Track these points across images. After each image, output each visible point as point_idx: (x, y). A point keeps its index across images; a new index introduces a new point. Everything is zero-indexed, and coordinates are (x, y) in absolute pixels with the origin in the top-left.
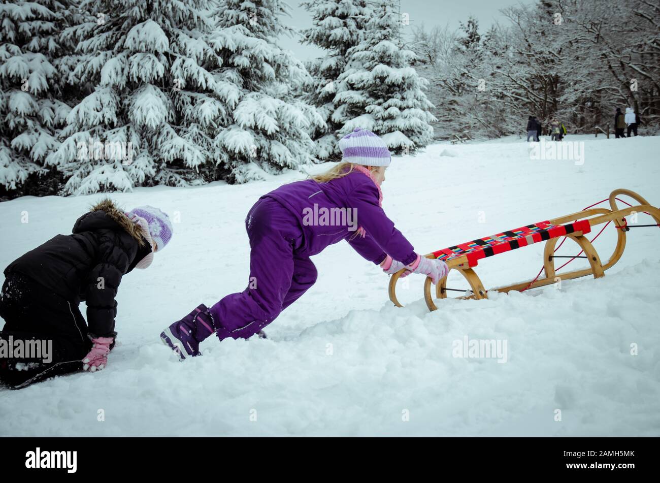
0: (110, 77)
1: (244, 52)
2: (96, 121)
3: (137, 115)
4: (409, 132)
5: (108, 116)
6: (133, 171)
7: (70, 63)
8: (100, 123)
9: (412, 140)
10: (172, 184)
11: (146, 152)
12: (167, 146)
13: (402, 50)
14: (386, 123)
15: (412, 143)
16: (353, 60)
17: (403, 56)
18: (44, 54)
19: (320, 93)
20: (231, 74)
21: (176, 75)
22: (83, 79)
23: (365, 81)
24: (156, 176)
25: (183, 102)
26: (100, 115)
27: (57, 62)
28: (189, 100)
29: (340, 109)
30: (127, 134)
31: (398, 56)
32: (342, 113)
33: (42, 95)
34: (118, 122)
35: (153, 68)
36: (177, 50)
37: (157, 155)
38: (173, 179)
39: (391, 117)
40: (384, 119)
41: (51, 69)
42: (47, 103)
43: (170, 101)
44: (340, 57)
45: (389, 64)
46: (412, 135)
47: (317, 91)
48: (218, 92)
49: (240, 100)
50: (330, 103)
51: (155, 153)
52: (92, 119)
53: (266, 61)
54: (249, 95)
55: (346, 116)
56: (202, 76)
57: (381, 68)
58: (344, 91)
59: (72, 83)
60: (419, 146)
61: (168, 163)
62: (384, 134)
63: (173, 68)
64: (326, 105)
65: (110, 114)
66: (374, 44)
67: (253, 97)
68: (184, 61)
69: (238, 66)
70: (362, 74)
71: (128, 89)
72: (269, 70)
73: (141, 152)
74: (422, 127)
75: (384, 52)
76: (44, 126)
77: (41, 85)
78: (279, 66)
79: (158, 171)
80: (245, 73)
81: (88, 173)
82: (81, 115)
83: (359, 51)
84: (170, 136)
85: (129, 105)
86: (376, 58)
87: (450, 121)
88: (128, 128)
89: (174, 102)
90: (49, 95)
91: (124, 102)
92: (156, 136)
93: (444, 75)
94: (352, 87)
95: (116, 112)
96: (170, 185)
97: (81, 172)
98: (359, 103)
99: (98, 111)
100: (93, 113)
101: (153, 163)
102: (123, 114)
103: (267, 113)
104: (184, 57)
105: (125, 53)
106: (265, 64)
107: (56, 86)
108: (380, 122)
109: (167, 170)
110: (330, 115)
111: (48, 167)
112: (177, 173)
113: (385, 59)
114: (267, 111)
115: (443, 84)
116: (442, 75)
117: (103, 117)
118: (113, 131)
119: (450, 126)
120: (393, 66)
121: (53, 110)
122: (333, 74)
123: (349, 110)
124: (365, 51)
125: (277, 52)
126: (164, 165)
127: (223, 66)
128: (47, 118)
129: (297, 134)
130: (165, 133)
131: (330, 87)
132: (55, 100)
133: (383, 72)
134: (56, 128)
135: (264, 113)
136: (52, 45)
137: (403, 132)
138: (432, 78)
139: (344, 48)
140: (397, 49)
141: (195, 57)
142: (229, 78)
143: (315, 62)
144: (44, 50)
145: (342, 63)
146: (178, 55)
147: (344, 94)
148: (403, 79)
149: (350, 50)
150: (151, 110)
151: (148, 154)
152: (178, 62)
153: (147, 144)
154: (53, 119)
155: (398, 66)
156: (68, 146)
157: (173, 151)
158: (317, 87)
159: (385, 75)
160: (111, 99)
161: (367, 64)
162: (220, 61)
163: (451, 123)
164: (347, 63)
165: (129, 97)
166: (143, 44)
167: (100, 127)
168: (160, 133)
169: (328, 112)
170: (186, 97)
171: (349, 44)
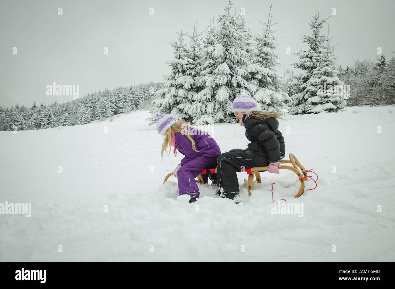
0: (209, 84)
1: (259, 73)
2: (204, 99)
3: (217, 97)
4: (335, 103)
5: (208, 97)
6: (215, 117)
7: (199, 79)
8: (205, 100)
9: (336, 106)
10: (230, 122)
11: (221, 110)
12: (228, 108)
13: (334, 70)
14: (325, 99)
15: (336, 108)
16: (314, 74)
17: (333, 73)
18: (191, 76)
19: (300, 87)
20: (254, 81)
21: (233, 82)
22: (202, 84)
23: (317, 83)
24: (224, 119)
25: (236, 92)
26: (205, 97)
27: (195, 78)
28: (238, 91)
29: (308, 93)
30: (215, 104)
31: (332, 73)
32: (308, 95)
33: (189, 90)
34: (211, 100)
35: (223, 80)
36: (235, 73)
37: (225, 111)
38: (231, 120)
39: (327, 97)
40: (325, 98)
41: (192, 81)
42: (191, 93)
43: (232, 92)
44: (309, 73)
45: (328, 76)
46: (337, 104)
47: (299, 87)
48: (248, 88)
49: (257, 91)
50: (304, 92)
51: (224, 111)
52: (202, 99)
53: (269, 76)
54: (261, 89)
55: (310, 96)
56: (243, 82)
57: (324, 77)
58: (310, 86)
59: (199, 86)
60: (340, 109)
61: (229, 114)
62: (324, 103)
63: (232, 80)
64: (302, 92)
65: (209, 97)
66: (322, 68)
67: (262, 90)
68: (237, 77)
69: (257, 78)
70: (317, 80)
71: (216, 88)
72: (269, 79)
73: (219, 110)
74: (341, 101)
75: (326, 71)
76: (188, 101)
77: (188, 87)
78: (274, 78)
79: (226, 117)
80: (260, 81)
81: (200, 118)
82: (199, 97)
83: (316, 71)
84: (230, 104)
85: (216, 93)
86: (323, 74)
87: (370, 97)
88: (215, 102)
89: (233, 92)
90: (192, 90)
91: (214, 92)
92: (225, 104)
93: (368, 79)
94: (313, 85)
95: (211, 96)
96: (230, 123)
97: (198, 118)
98: (314, 91)
99: (205, 96)
100: (203, 96)
101: (223, 114)
102: (213, 96)
103: (267, 96)
104: (237, 75)
105: (216, 75)
106: (268, 77)
107: (194, 87)
108: (323, 99)
109: (229, 117)
110: (304, 96)
111: (189, 115)
112: (232, 118)
113: (326, 74)
114: (267, 95)
115: (367, 82)
116: (367, 79)
117: (206, 98)
118: (210, 103)
119: (370, 99)
120: (330, 77)
121: (192, 95)
122: (306, 80)
123: (311, 94)
124: (318, 71)
125: (273, 72)
126: (228, 115)
127: (252, 78)
128: (190, 98)
129: (281, 104)
130: (228, 103)
131: (304, 85)
132: (194, 92)
133: (324, 79)
134: (193, 102)
135: (265, 96)
136: (193, 73)
137: (332, 103)
138: (362, 80)
139: (311, 70)
140: (331, 70)
141: (241, 75)
142: (253, 83)
143: (299, 75)
144: (190, 74)
145: (310, 75)
146: (235, 75)
147: (309, 88)
148: (333, 81)
149: (312, 70)
150: (221, 96)
151: (222, 111)
152: (234, 77)
153: (222, 107)
154: (192, 98)
155: (332, 76)
156: (193, 108)
157: (230, 110)
158: (299, 85)
159: (326, 80)
160: (210, 91)
161: (319, 76)
162: (250, 76)
163: (370, 98)
164: (312, 75)
165: (216, 91)
166: (221, 71)
167: (205, 101)
168: (227, 103)
169: (303, 95)
170: (237, 90)
171: (313, 68)
